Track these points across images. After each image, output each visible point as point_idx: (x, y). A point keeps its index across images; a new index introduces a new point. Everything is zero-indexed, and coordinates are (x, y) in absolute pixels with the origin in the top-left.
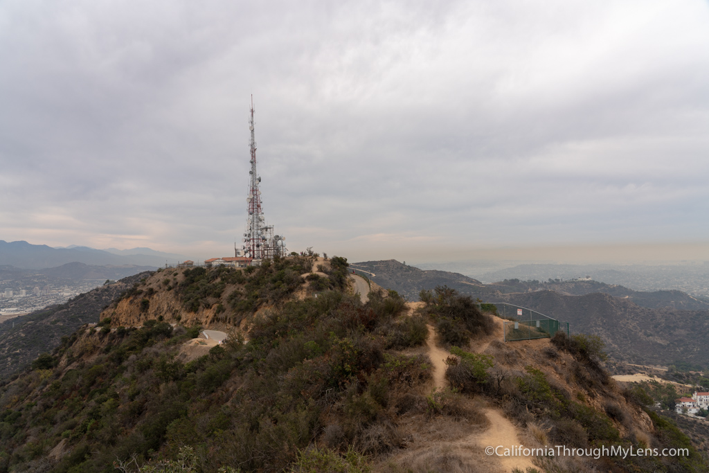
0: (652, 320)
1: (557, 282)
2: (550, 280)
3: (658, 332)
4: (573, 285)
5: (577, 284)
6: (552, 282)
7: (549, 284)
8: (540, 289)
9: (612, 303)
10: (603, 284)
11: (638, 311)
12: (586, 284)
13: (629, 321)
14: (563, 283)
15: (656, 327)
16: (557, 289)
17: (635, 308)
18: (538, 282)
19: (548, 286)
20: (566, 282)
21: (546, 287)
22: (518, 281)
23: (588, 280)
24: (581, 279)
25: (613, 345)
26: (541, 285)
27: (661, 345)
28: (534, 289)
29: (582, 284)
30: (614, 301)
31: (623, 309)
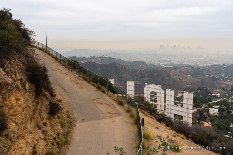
0: (135, 74)
1: (94, 58)
2: (91, 56)
3: (138, 79)
4: (101, 59)
5: (102, 58)
6: (91, 58)
7: (90, 58)
8: (86, 61)
9: (120, 67)
10: (113, 59)
11: (130, 70)
12: (106, 59)
13: (127, 75)
14: (96, 58)
15: (137, 77)
16: (93, 61)
17: (129, 69)
18: (85, 57)
19: (90, 60)
20: (98, 57)
21: (89, 60)
22: (76, 57)
23: (107, 56)
24: (104, 56)
25: (121, 86)
26: (87, 59)
27: (139, 85)
28: (84, 61)
29: (105, 58)
30: (120, 66)
31: (124, 70)
